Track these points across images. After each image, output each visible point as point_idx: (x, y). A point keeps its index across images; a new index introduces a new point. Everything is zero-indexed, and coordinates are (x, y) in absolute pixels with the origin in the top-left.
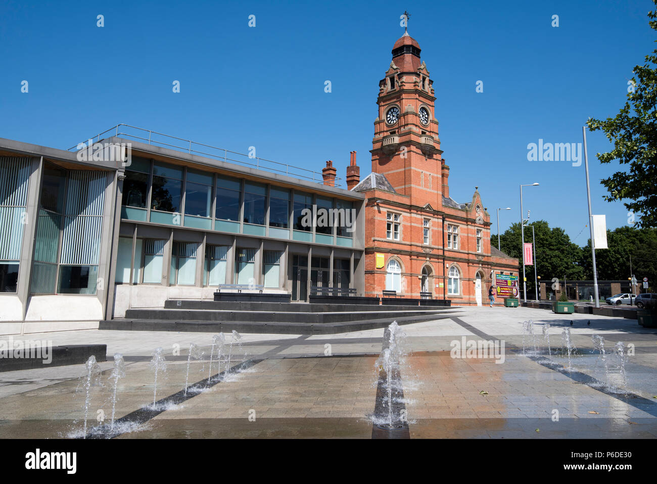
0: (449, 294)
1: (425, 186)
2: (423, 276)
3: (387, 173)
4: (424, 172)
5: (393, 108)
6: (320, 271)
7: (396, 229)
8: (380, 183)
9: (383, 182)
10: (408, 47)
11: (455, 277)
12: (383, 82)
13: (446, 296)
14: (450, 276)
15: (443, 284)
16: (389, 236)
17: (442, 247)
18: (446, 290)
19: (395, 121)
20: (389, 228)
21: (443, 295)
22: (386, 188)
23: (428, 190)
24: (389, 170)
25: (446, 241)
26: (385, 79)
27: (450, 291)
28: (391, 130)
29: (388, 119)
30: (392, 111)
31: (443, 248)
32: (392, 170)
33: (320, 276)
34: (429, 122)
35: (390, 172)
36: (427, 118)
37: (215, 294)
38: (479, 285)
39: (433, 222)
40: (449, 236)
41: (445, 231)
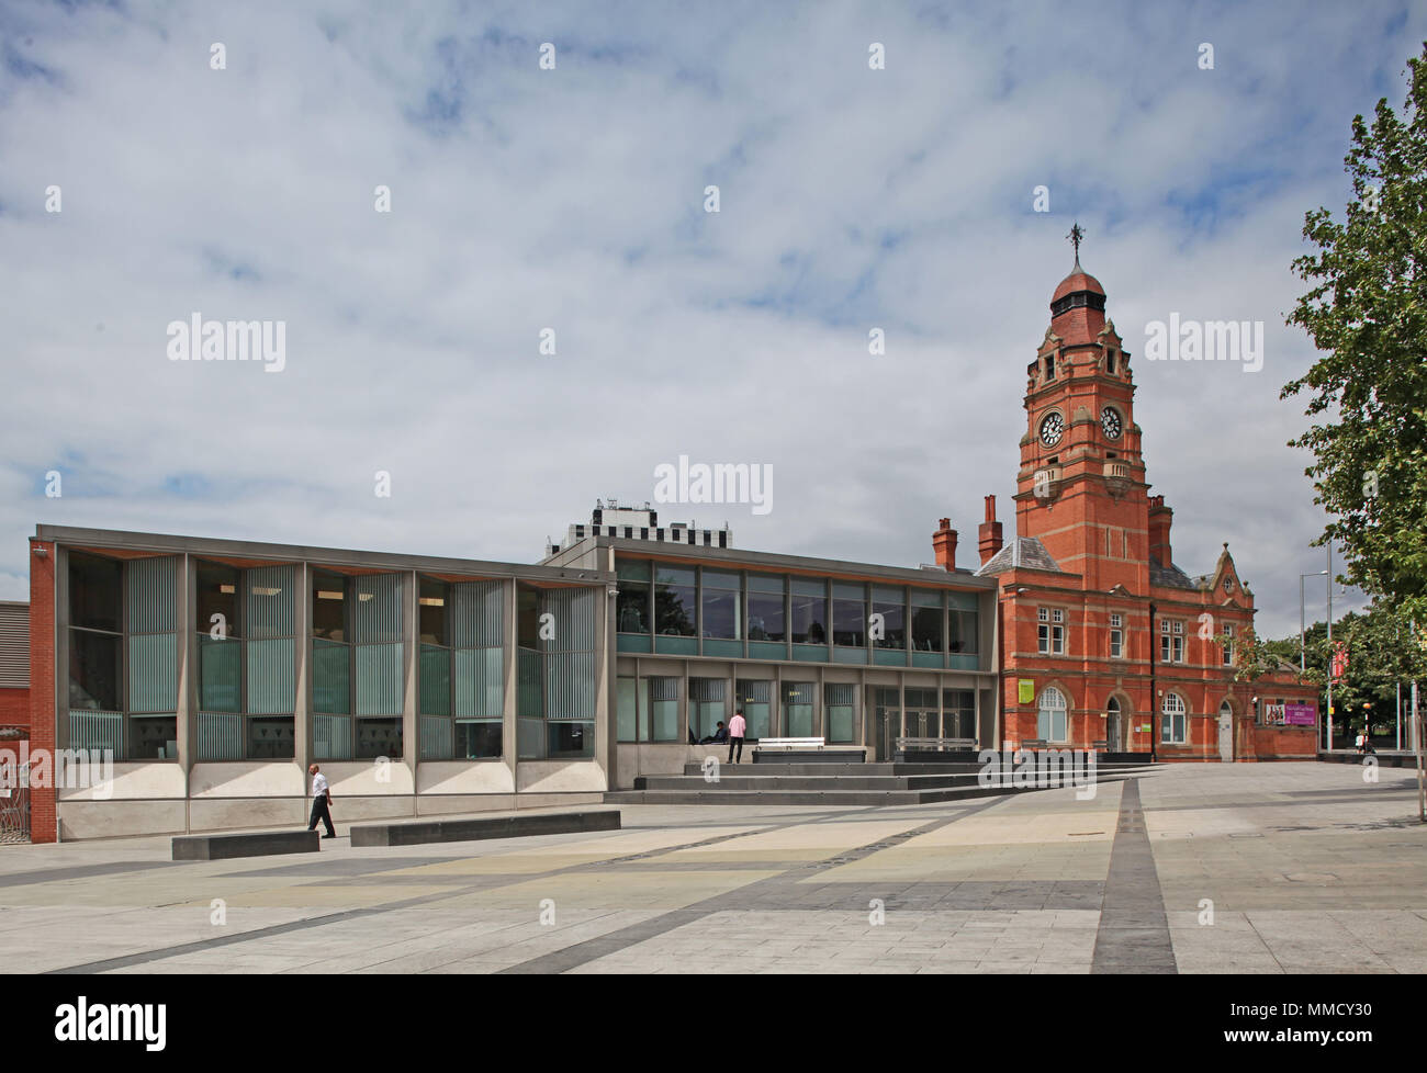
0: (1164, 743)
1: (1114, 553)
2: (1109, 714)
3: (1043, 535)
4: (1111, 527)
5: (1053, 415)
6: (923, 714)
7: (1057, 633)
8: (1029, 556)
9: (1036, 553)
10: (1078, 295)
11: (1177, 712)
12: (1033, 368)
13: (1156, 746)
14: (1166, 712)
15: (1149, 726)
16: (1043, 647)
17: (1148, 661)
18: (1156, 737)
19: (1056, 439)
20: (1043, 632)
21: (1149, 746)
22: (1040, 563)
23: (1121, 560)
24: (1046, 530)
25: (1160, 650)
26: (1037, 362)
27: (1167, 737)
28: (1049, 456)
29: (1045, 435)
30: (1051, 419)
31: (1152, 661)
32: (1052, 529)
33: (923, 720)
34: (1123, 433)
35: (1048, 534)
36: (1120, 426)
37: (753, 753)
38: (1228, 727)
39: (1129, 616)
40: (1165, 640)
41: (1156, 632)
